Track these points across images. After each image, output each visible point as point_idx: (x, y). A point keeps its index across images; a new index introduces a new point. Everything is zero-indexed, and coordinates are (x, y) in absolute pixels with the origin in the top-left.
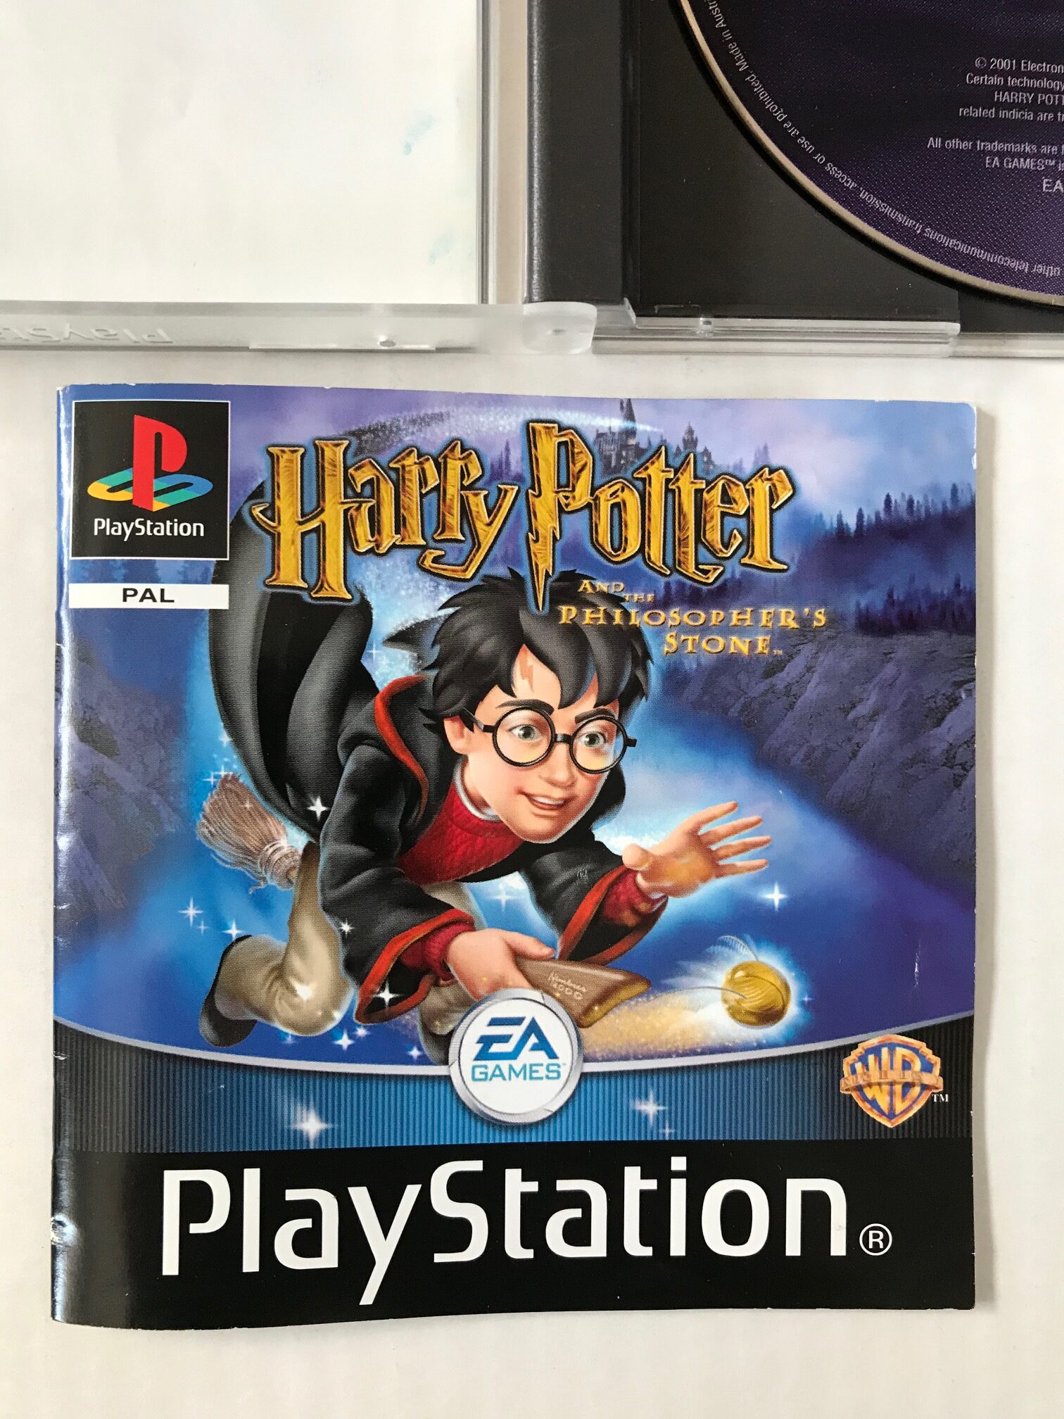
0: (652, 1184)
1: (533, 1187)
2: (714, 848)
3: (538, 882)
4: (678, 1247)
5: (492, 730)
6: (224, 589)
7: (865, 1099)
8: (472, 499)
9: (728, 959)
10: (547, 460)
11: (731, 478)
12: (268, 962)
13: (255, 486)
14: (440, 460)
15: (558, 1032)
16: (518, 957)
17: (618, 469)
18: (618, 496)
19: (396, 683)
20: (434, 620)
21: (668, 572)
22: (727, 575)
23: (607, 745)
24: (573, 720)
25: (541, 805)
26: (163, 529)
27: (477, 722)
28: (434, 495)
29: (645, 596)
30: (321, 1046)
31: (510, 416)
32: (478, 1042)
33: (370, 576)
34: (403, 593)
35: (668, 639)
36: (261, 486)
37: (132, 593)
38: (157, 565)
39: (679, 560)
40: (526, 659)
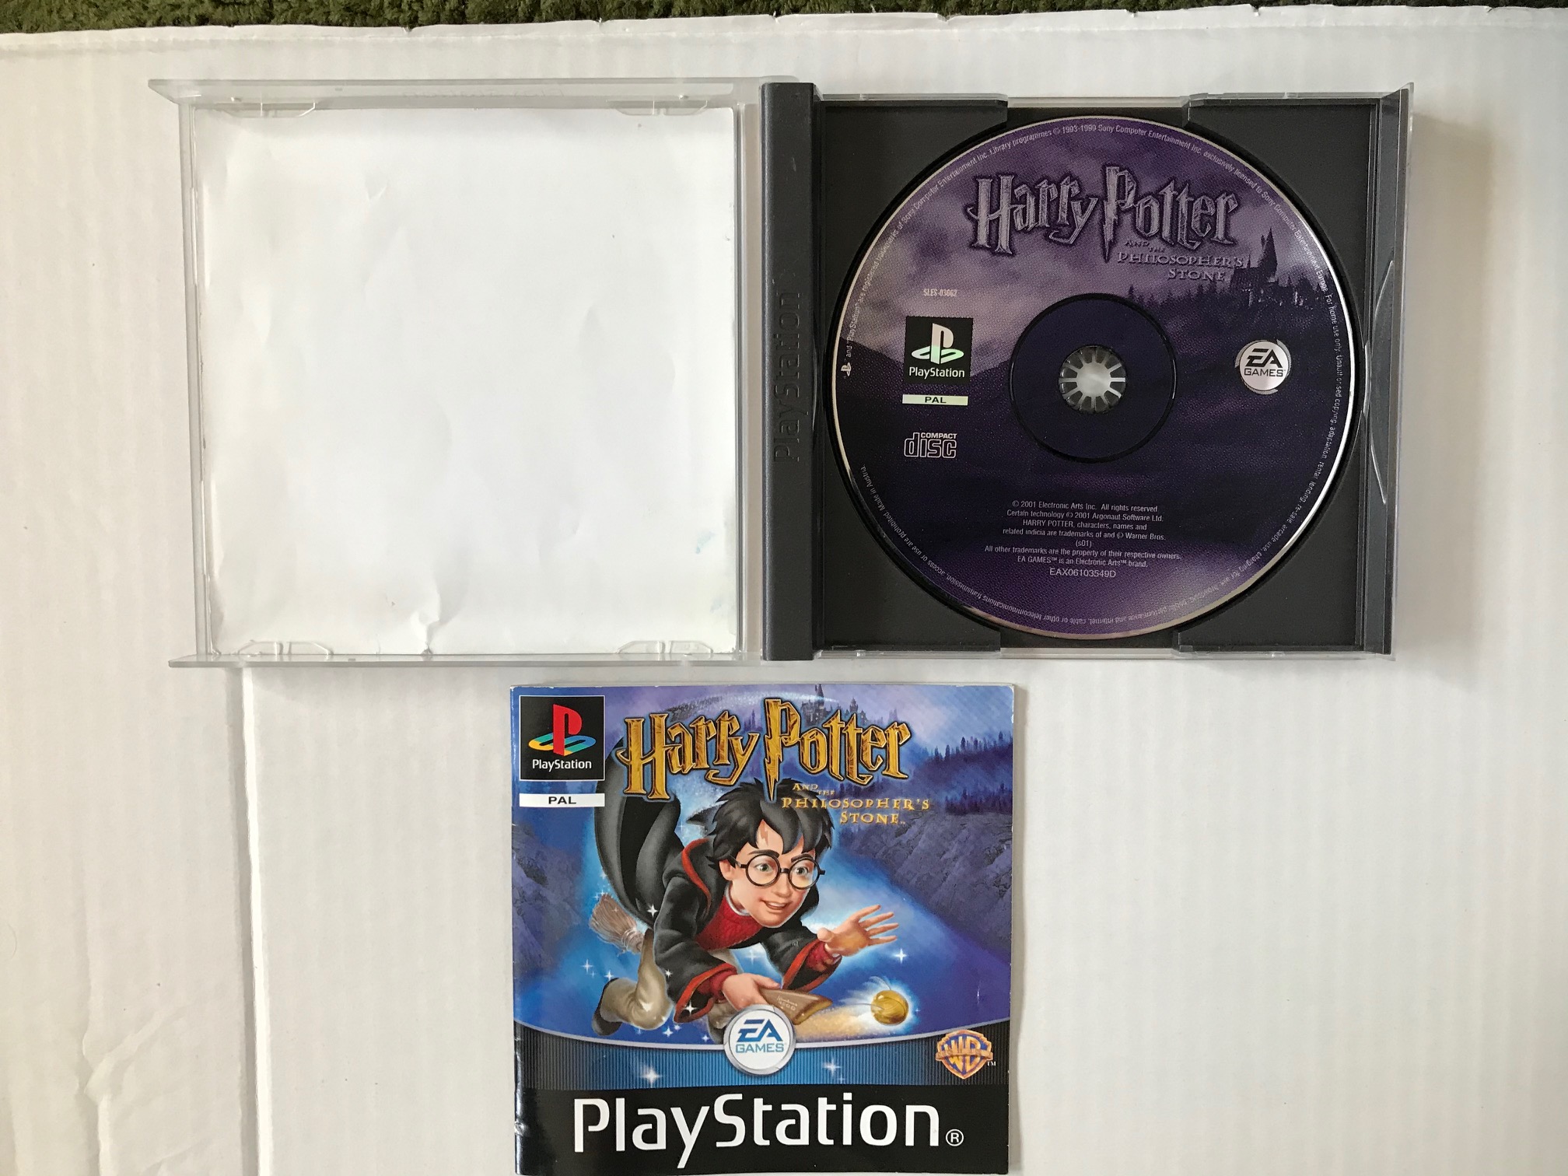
0: (833, 1107)
1: (769, 1108)
2: (867, 930)
3: (771, 949)
4: (847, 1140)
5: (745, 866)
6: (603, 795)
7: (949, 1064)
8: (734, 742)
9: (875, 989)
10: (775, 720)
11: (877, 727)
12: (628, 991)
13: (618, 739)
14: (717, 722)
15: (782, 1027)
16: (761, 988)
17: (815, 721)
18: (814, 737)
19: (694, 843)
20: (713, 808)
21: (843, 779)
22: (875, 780)
23: (809, 874)
24: (790, 861)
25: (772, 907)
26: (570, 765)
27: (737, 863)
28: (714, 741)
29: (830, 792)
30: (657, 1035)
31: (754, 696)
32: (740, 1032)
33: (679, 786)
34: (697, 794)
35: (843, 815)
36: (621, 740)
37: (554, 799)
38: (567, 784)
39: (848, 772)
40: (764, 828)
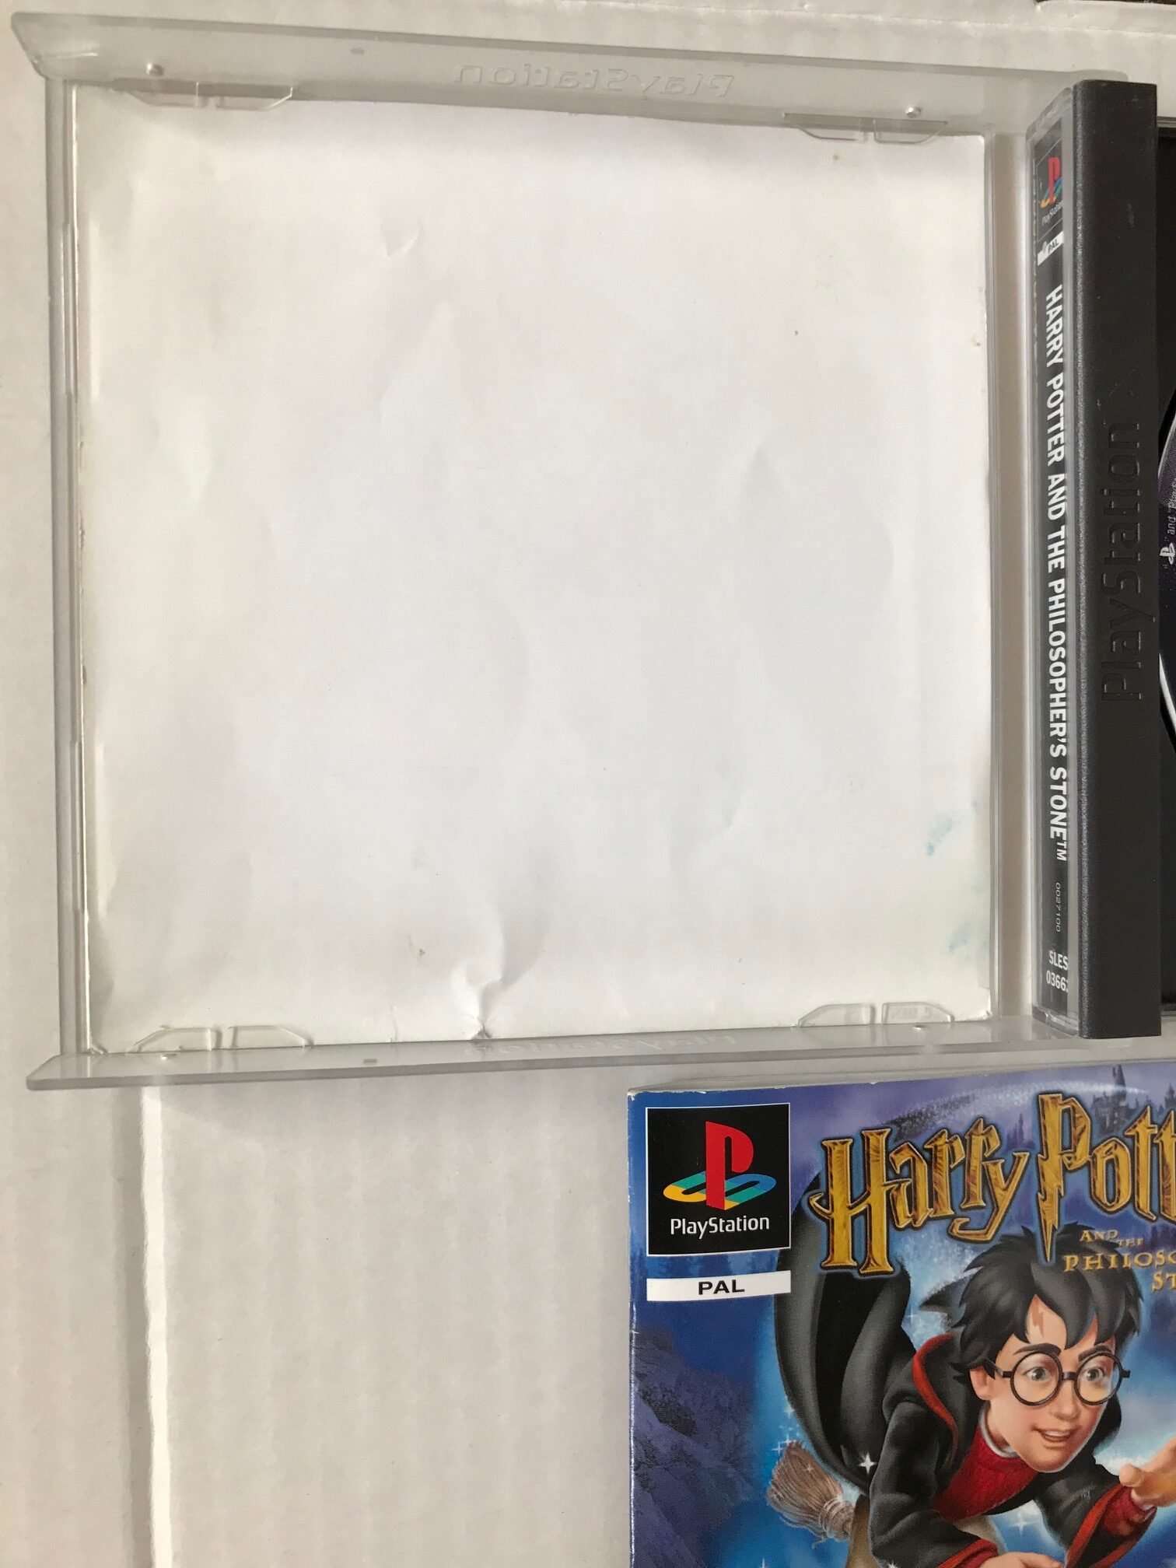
3: (1049, 1508)
5: (1009, 1375)
6: (787, 1274)
8: (992, 1169)
10: (1053, 1128)
13: (812, 1177)
14: (967, 1137)
17: (1113, 1127)
18: (1111, 1153)
19: (932, 1342)
20: (961, 1282)
21: (1154, 1218)
23: (1106, 1379)
24: (1077, 1359)
25: (1052, 1439)
26: (734, 1226)
27: (996, 1369)
28: (961, 1168)
29: (1136, 1241)
31: (1023, 1091)
33: (907, 1247)
34: (935, 1260)
35: (1156, 1278)
36: (817, 1178)
37: (707, 1286)
38: (729, 1260)
39: (1163, 1207)
40: (1039, 1308)
